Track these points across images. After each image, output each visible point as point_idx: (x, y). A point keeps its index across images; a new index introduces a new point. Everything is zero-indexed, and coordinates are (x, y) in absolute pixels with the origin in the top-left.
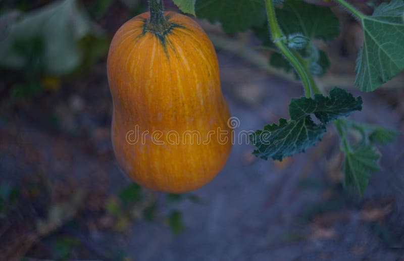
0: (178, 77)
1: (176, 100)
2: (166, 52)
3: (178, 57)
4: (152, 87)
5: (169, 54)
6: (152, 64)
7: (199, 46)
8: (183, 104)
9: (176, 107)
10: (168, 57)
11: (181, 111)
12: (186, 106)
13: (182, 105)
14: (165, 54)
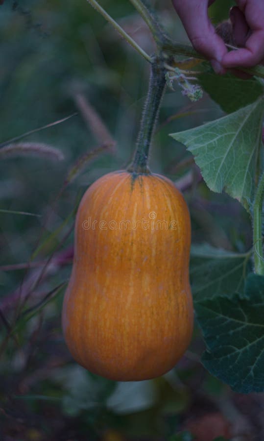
0: (135, 210)
1: (126, 235)
2: (132, 185)
3: (142, 192)
4: (107, 214)
5: (135, 187)
6: (114, 191)
7: (170, 196)
8: (132, 243)
9: (124, 244)
10: (132, 189)
11: (128, 250)
12: (135, 248)
13: (130, 244)
14: (130, 186)
